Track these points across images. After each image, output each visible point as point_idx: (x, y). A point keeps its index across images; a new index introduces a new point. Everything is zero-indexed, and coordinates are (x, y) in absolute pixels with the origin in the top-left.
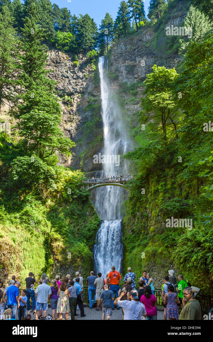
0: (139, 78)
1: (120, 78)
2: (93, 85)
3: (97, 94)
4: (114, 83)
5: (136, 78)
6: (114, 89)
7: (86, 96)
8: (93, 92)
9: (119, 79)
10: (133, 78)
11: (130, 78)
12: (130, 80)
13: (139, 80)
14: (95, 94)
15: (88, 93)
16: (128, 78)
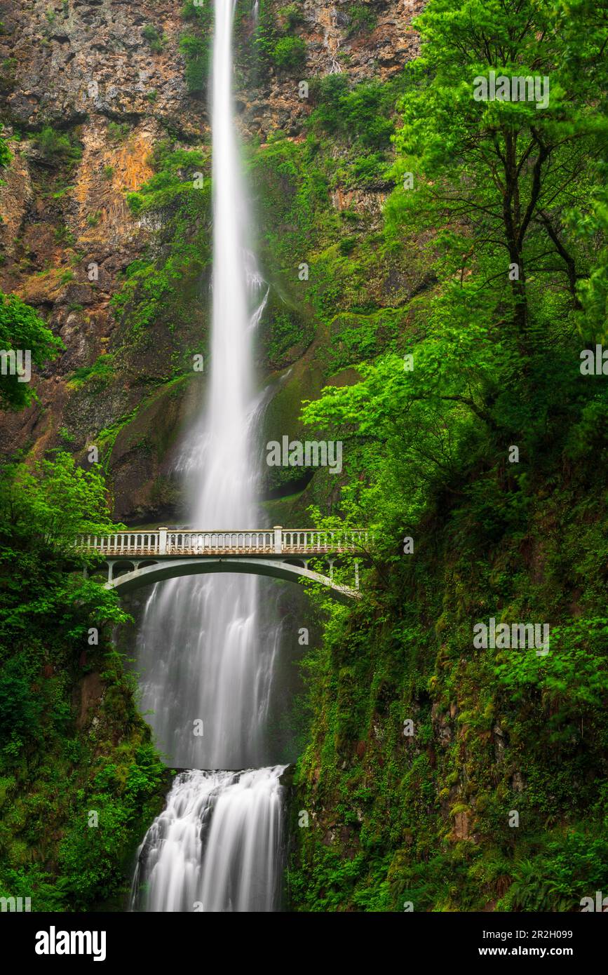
0: (397, 63)
1: (314, 59)
2: (184, 85)
3: (199, 132)
4: (281, 83)
5: (386, 63)
6: (282, 110)
7: (145, 135)
8: (183, 118)
9: (310, 64)
10: (372, 61)
11: (357, 64)
12: (356, 70)
13: (397, 72)
14: (189, 128)
15: (154, 124)
16: (347, 62)
